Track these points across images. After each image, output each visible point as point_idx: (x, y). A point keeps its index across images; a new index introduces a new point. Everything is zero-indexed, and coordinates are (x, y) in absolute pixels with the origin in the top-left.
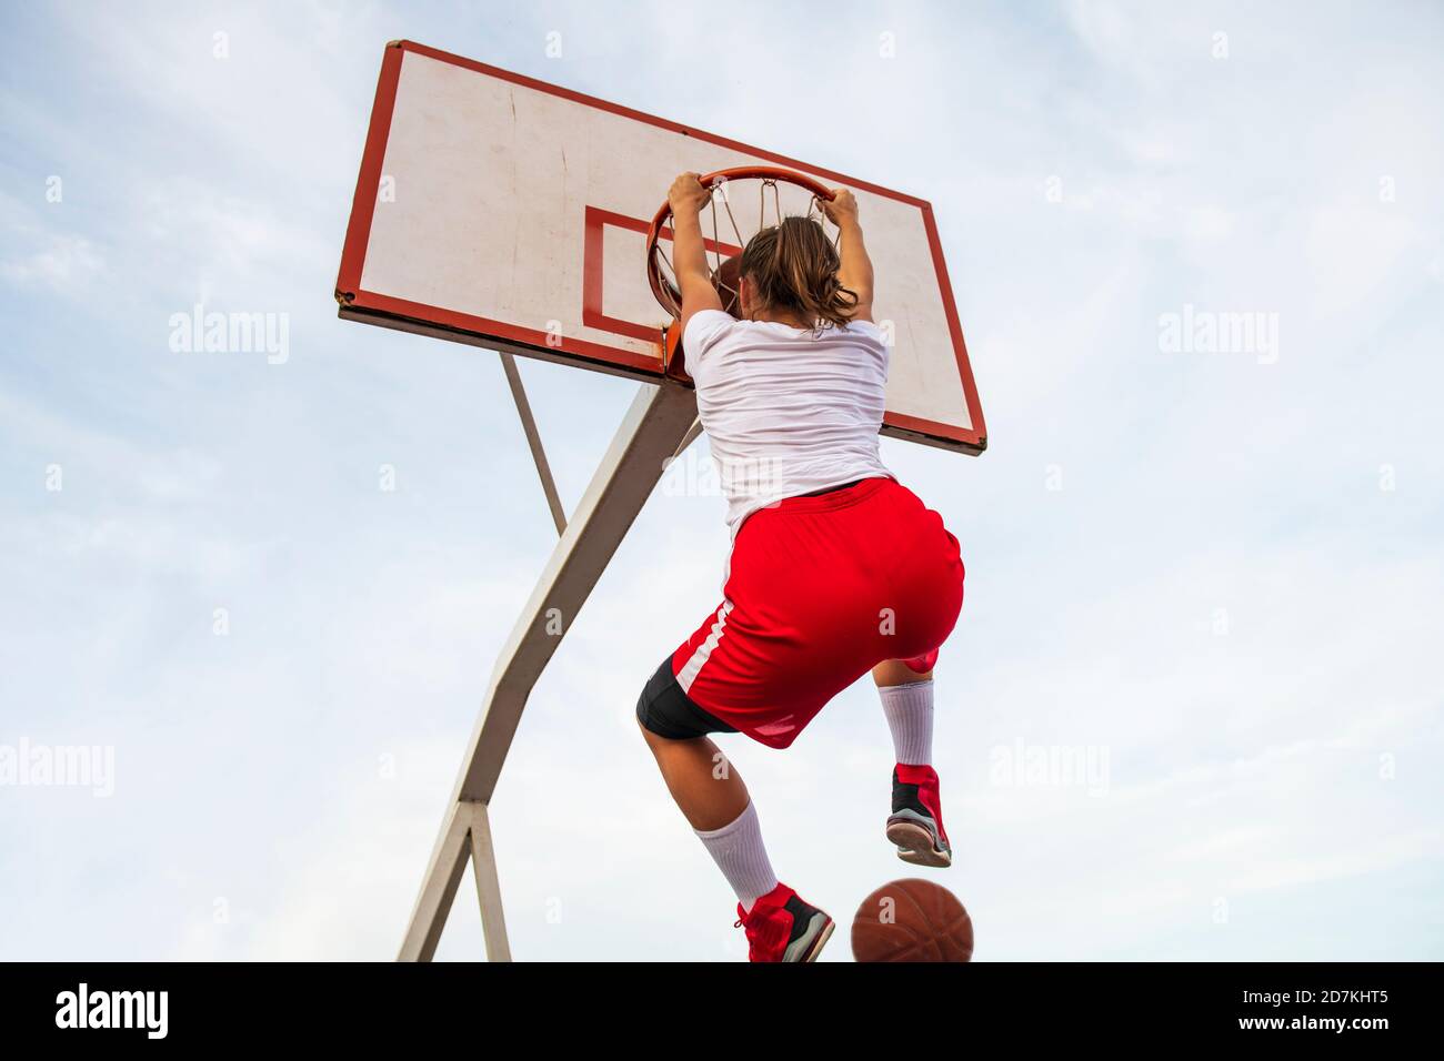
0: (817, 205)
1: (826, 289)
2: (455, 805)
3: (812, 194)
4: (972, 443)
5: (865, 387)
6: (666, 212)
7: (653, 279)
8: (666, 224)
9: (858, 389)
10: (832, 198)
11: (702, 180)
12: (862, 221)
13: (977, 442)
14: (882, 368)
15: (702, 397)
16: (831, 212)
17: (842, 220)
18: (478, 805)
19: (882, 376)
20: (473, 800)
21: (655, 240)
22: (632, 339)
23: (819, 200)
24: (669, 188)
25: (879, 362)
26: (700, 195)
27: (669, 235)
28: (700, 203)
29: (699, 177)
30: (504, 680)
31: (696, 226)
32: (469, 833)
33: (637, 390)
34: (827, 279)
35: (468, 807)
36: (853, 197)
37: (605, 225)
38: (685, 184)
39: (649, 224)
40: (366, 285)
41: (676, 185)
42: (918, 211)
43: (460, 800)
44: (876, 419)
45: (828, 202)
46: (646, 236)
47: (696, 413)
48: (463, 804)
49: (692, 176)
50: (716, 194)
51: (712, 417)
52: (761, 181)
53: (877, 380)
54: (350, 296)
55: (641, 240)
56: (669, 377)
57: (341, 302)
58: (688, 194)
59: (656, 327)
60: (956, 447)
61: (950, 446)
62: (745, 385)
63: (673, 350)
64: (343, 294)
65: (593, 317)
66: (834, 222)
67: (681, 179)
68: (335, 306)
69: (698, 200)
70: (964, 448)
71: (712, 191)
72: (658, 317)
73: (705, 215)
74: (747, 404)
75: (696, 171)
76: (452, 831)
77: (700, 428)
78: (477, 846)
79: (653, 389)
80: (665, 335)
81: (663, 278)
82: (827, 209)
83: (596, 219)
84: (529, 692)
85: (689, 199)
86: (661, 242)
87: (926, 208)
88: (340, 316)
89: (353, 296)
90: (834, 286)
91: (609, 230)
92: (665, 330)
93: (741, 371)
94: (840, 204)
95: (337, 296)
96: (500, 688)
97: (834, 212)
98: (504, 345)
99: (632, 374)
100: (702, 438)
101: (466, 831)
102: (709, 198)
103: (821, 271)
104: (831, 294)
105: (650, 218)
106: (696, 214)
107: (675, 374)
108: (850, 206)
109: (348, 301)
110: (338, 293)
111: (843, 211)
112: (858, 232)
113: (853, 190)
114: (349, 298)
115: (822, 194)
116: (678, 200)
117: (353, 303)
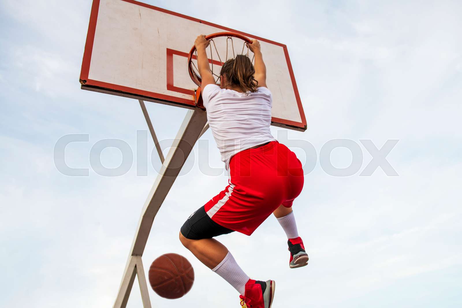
0: (246, 45)
1: (249, 80)
2: (131, 257)
3: (245, 41)
4: (302, 127)
5: (264, 112)
6: (194, 49)
7: (191, 73)
8: (194, 54)
9: (262, 113)
10: (251, 43)
11: (206, 37)
12: (262, 51)
13: (303, 127)
14: (269, 104)
15: (209, 115)
16: (251, 47)
17: (255, 50)
18: (138, 257)
19: (270, 106)
20: (137, 255)
21: (191, 59)
22: (185, 94)
23: (247, 43)
24: (195, 41)
25: (269, 102)
26: (205, 43)
27: (195, 57)
28: (206, 45)
29: (205, 36)
30: (145, 214)
31: (205, 54)
32: (136, 266)
33: (187, 112)
34: (250, 76)
35: (135, 258)
36: (259, 43)
37: (173, 55)
38: (200, 39)
39: (188, 54)
40: (90, 77)
41: (197, 40)
42: (282, 48)
43: (132, 255)
44: (268, 122)
45: (250, 44)
46: (187, 58)
47: (207, 120)
48: (133, 256)
49: (202, 36)
50: (211, 42)
51: (213, 122)
52: (226, 37)
53: (268, 108)
54: (85, 81)
55: (186, 60)
56: (197, 107)
57: (82, 84)
58: (201, 42)
59: (192, 90)
60: (297, 129)
61: (295, 128)
62: (223, 112)
63: (198, 98)
64: (82, 80)
65: (170, 87)
66: (252, 51)
67: (199, 37)
68: (80, 85)
69: (205, 44)
70: (299, 129)
71: (210, 41)
72: (193, 86)
73: (208, 50)
74: (224, 119)
75: (204, 34)
76: (130, 266)
77: (208, 126)
78: (138, 270)
79: (192, 111)
80: (195, 93)
81: (194, 72)
82: (249, 46)
83: (170, 53)
84: (154, 218)
85: (202, 44)
86: (192, 60)
87: (285, 47)
88: (82, 88)
89: (86, 81)
90: (252, 79)
91: (174, 56)
92: (196, 91)
93: (222, 107)
94: (254, 45)
95: (80, 81)
96: (144, 217)
97: (252, 47)
98: (140, 97)
99: (184, 106)
100: (209, 130)
101: (134, 266)
102: (209, 44)
103: (248, 74)
104: (251, 81)
105: (188, 52)
106: (205, 49)
107: (200, 106)
108: (258, 46)
109: (84, 83)
110: (80, 80)
111: (255, 47)
112: (260, 55)
113: (258, 41)
114: (85, 82)
115: (248, 41)
116: (198, 45)
117: (86, 83)
